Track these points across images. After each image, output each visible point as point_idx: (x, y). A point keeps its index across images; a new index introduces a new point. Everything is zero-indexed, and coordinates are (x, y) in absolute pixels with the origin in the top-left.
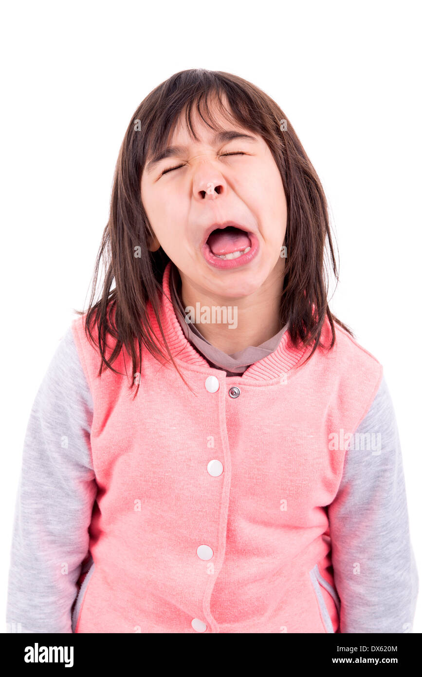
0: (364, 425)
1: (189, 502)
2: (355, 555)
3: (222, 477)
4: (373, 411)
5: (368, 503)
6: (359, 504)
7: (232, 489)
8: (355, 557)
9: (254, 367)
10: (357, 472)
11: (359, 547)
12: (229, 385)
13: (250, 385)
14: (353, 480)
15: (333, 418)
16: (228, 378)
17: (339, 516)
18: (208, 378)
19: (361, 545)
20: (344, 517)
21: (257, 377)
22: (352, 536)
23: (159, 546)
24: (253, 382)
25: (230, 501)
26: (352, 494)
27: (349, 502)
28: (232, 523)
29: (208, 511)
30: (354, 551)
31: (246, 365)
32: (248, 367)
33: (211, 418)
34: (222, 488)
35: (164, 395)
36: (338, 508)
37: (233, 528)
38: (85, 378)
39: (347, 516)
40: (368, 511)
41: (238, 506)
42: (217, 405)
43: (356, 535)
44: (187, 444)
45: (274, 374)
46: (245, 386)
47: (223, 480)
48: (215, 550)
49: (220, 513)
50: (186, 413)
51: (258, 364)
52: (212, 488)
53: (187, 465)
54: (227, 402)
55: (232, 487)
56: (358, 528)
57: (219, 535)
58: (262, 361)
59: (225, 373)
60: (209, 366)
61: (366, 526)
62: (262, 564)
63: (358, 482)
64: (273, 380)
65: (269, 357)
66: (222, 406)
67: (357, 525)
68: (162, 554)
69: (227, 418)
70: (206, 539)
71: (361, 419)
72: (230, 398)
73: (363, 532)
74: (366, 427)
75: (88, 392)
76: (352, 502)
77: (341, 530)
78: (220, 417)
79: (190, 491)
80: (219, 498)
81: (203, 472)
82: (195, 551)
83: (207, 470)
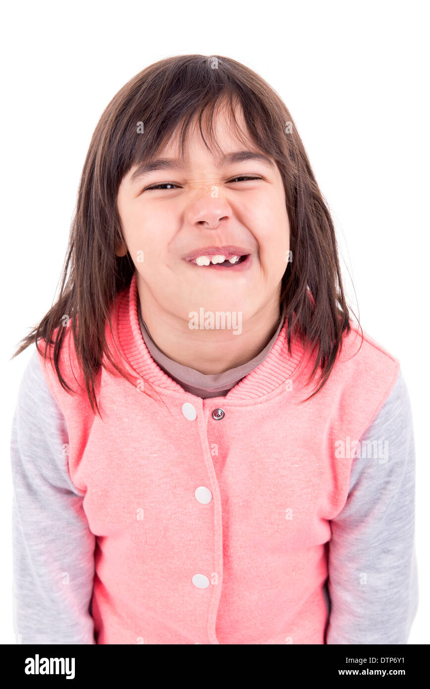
3: (211, 505)
12: (212, 407)
13: (236, 406)
15: (335, 431)
18: (184, 405)
21: (243, 397)
24: (239, 402)
25: (224, 527)
28: (227, 549)
29: (201, 539)
33: (193, 445)
34: (213, 515)
37: (228, 554)
41: (232, 531)
44: (171, 471)
45: (263, 391)
46: (231, 407)
47: (213, 508)
49: (214, 541)
50: (166, 438)
52: (203, 516)
54: (210, 425)
57: (215, 563)
64: (262, 398)
70: (201, 568)
72: (213, 421)
78: (203, 446)
79: (179, 520)
80: (212, 525)
81: (191, 499)
82: (190, 581)
83: (194, 496)
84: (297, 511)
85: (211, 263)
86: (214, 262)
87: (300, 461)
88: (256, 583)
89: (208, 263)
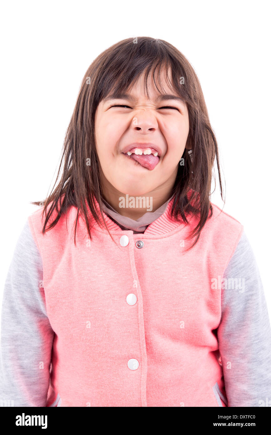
0: (233, 261)
1: (117, 327)
2: (239, 361)
3: (136, 305)
4: (238, 252)
5: (244, 321)
6: (237, 322)
7: (144, 312)
8: (239, 362)
9: (151, 226)
10: (232, 296)
11: (241, 354)
12: (136, 239)
13: (150, 239)
14: (230, 303)
15: (211, 259)
16: (134, 235)
17: (225, 334)
18: (122, 237)
19: (242, 352)
20: (228, 335)
21: (154, 233)
22: (235, 347)
23: (101, 369)
24: (152, 236)
25: (145, 322)
26: (231, 313)
27: (230, 321)
28: (148, 338)
29: (131, 332)
30: (238, 358)
31: (146, 225)
32: (147, 227)
33: (125, 264)
34: (138, 312)
35: (93, 254)
36: (224, 326)
37: (149, 342)
38: (36, 247)
39: (230, 333)
40: (244, 327)
41: (150, 324)
42: (128, 254)
43: (238, 346)
44: (111, 285)
45: (166, 230)
46: (147, 240)
47: (138, 307)
48: (140, 361)
49: (139, 331)
50: (108, 264)
51: (154, 224)
52: (131, 314)
53: (113, 300)
54: (135, 251)
55: (144, 311)
56: (239, 340)
57: (141, 348)
58: (156, 221)
59: (132, 232)
60: (121, 230)
61: (244, 338)
62: (174, 371)
63: (234, 303)
64: (166, 234)
65: (161, 218)
66: (132, 253)
67: (238, 339)
68: (104, 374)
69: (136, 263)
70: (132, 353)
71: (230, 257)
72: (136, 249)
73: (243, 342)
74: (235, 262)
75: (38, 256)
76: (232, 320)
77: (228, 345)
78: (131, 262)
79: (117, 319)
80: (137, 319)
81: (124, 304)
82: (126, 365)
83: (126, 301)
84: (186, 307)
85: (143, 154)
86: (145, 154)
87: (188, 274)
88: (168, 363)
89: (141, 154)
